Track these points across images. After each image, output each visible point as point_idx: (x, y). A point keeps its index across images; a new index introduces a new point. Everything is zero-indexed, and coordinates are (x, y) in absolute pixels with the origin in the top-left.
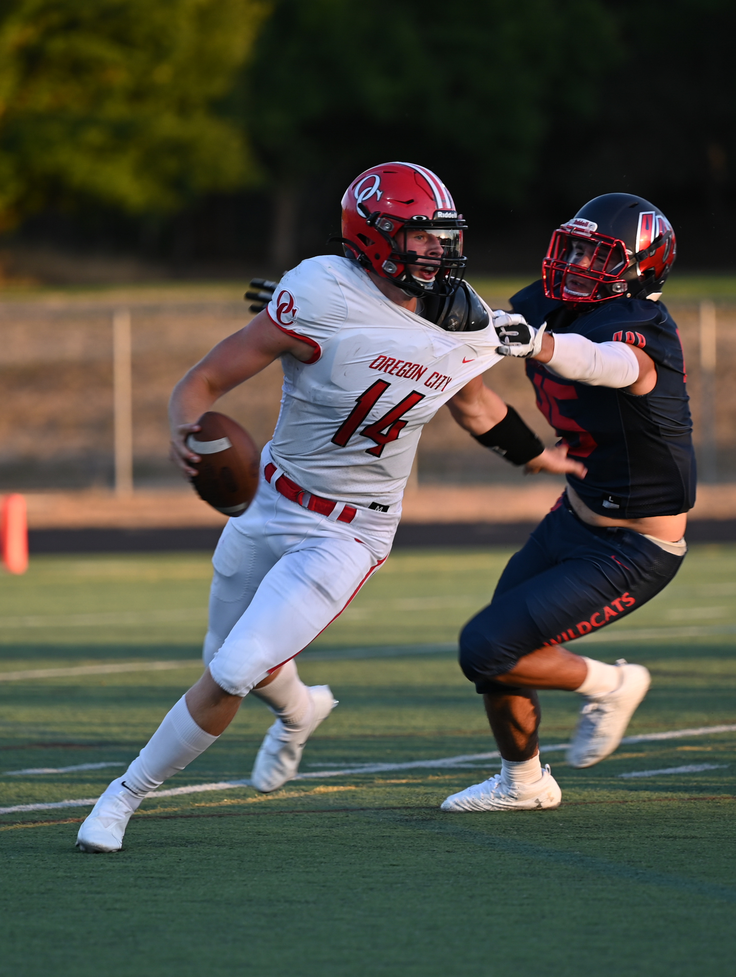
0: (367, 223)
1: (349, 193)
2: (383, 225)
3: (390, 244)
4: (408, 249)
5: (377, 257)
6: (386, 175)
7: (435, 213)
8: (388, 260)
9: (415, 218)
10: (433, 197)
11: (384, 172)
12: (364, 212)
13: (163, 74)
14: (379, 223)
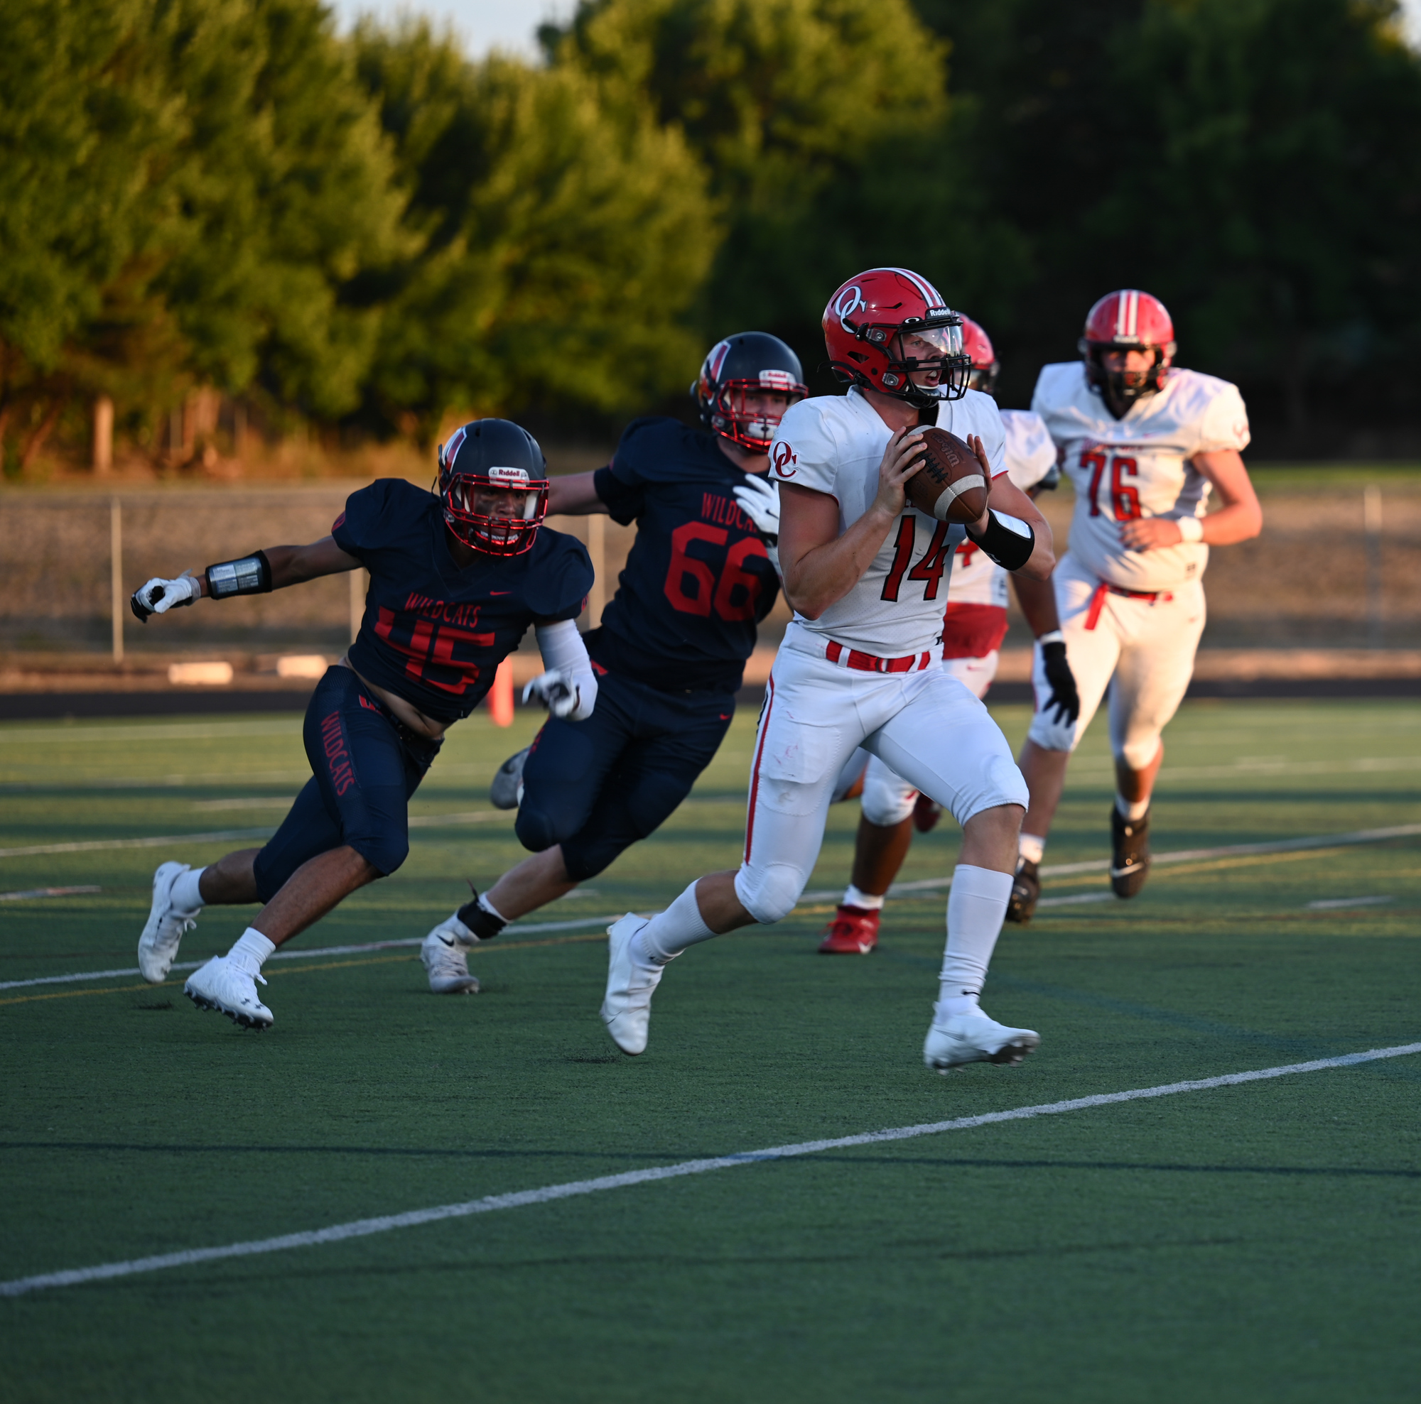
0: (856, 338)
1: (829, 312)
2: (875, 336)
3: (886, 355)
4: (906, 355)
5: (874, 372)
6: (863, 283)
7: (928, 311)
8: (887, 372)
9: (907, 321)
10: (921, 296)
11: (863, 281)
12: (850, 328)
13: (633, 290)
14: (869, 335)
